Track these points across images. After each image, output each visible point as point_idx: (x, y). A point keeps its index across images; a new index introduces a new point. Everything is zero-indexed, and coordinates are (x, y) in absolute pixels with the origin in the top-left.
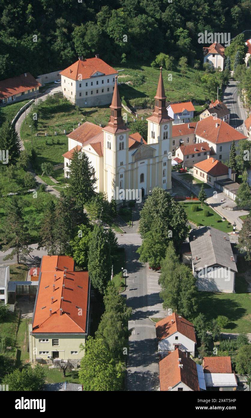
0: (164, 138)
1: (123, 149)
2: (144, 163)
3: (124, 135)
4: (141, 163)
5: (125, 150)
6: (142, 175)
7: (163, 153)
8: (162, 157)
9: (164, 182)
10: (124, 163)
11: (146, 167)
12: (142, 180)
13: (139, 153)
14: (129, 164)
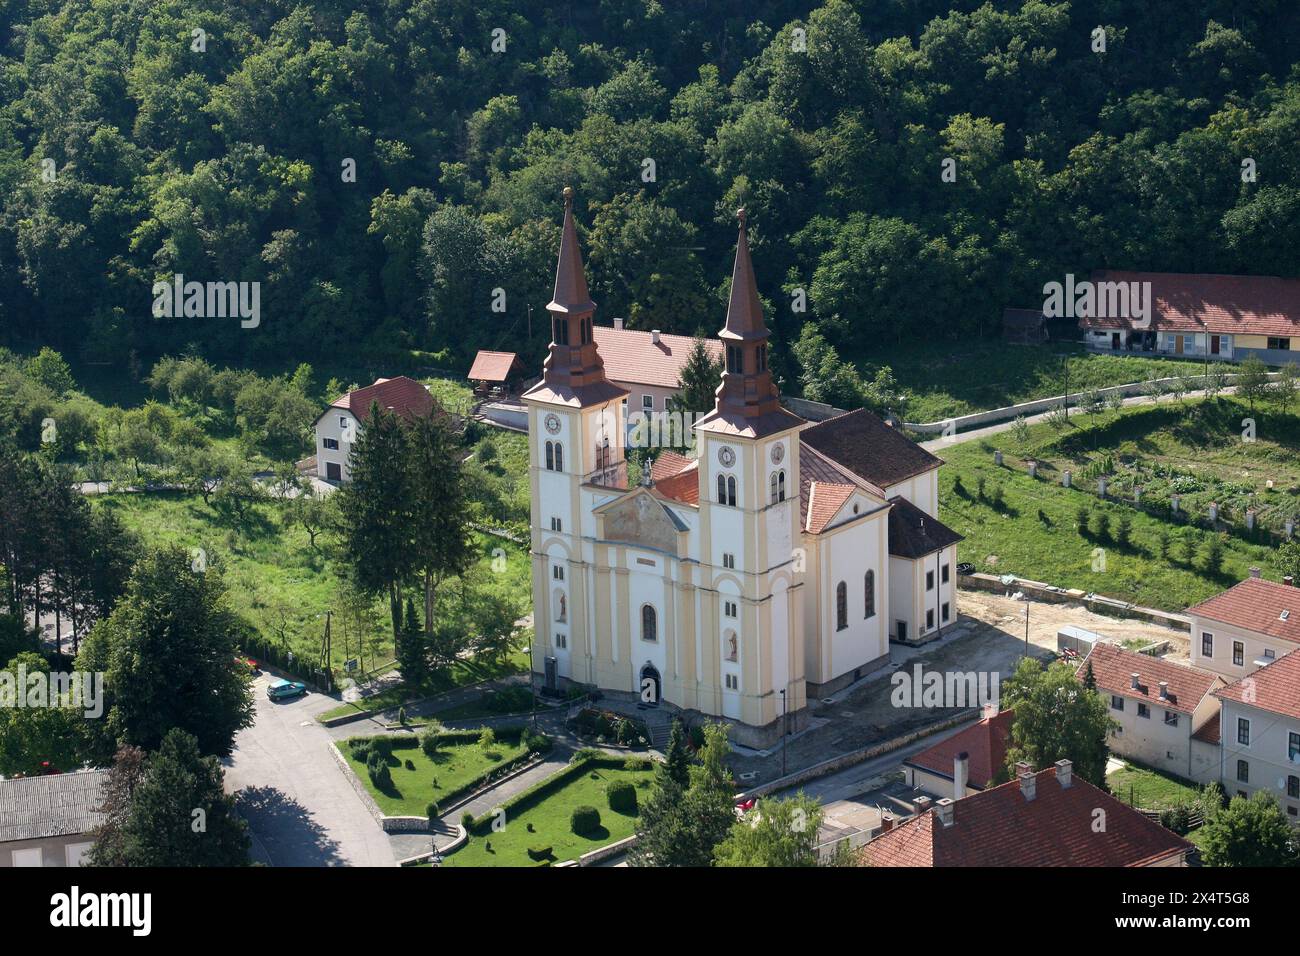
0: (722, 500)
1: (560, 469)
2: (651, 563)
3: (564, 419)
4: (640, 561)
5: (567, 478)
6: (649, 614)
7: (719, 561)
8: (716, 573)
9: (732, 682)
10: (566, 527)
11: (660, 584)
12: (649, 632)
13: (631, 516)
14: (587, 537)
